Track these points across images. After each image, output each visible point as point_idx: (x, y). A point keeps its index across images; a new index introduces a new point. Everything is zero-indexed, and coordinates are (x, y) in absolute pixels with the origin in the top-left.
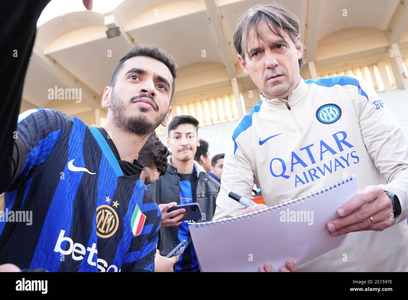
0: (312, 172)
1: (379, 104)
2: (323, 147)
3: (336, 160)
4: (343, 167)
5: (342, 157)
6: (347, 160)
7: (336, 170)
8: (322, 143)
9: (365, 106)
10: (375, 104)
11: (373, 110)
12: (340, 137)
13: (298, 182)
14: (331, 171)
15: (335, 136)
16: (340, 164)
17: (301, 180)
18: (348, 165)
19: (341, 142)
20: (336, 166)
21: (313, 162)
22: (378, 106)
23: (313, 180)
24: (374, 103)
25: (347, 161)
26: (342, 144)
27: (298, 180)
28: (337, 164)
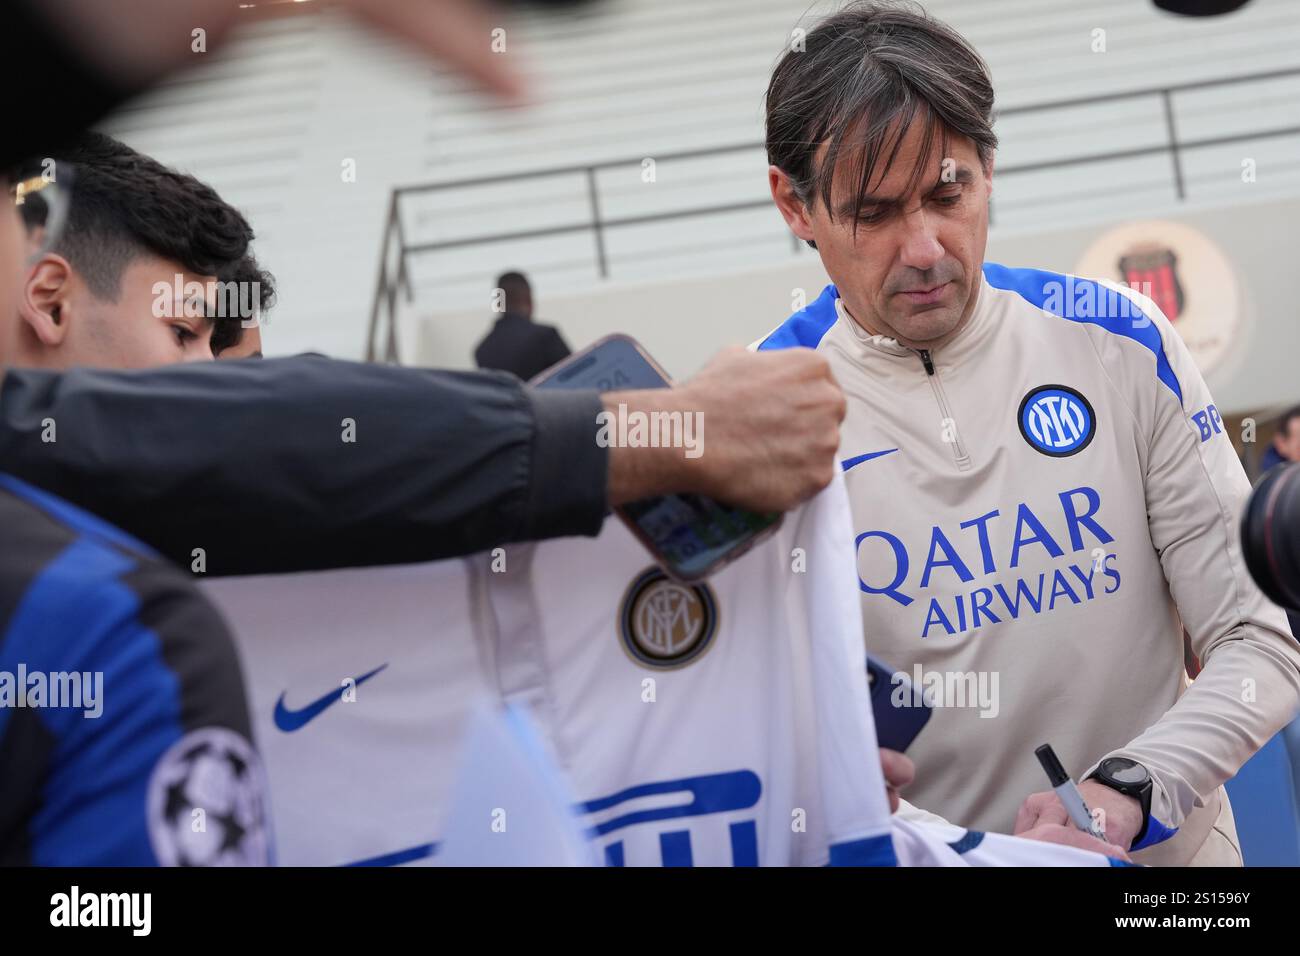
0: (981, 599)
1: (1209, 422)
2: (1025, 524)
3: (1058, 576)
4: (1076, 600)
5: (1075, 569)
6: (1088, 578)
7: (1051, 607)
8: (1024, 513)
9: (1168, 423)
10: (1199, 422)
11: (1192, 440)
12: (1081, 504)
13: (934, 623)
14: (1037, 607)
15: (1066, 498)
16: (1069, 590)
17: (944, 620)
18: (1090, 595)
19: (1079, 522)
20: (1054, 594)
21: (989, 567)
22: (1206, 430)
23: (977, 623)
24: (1196, 418)
25: (1087, 583)
26: (1082, 527)
27: (935, 617)
28: (1060, 588)
